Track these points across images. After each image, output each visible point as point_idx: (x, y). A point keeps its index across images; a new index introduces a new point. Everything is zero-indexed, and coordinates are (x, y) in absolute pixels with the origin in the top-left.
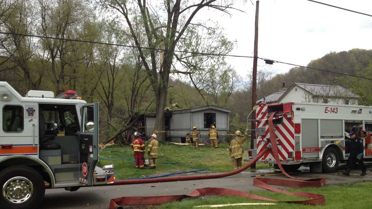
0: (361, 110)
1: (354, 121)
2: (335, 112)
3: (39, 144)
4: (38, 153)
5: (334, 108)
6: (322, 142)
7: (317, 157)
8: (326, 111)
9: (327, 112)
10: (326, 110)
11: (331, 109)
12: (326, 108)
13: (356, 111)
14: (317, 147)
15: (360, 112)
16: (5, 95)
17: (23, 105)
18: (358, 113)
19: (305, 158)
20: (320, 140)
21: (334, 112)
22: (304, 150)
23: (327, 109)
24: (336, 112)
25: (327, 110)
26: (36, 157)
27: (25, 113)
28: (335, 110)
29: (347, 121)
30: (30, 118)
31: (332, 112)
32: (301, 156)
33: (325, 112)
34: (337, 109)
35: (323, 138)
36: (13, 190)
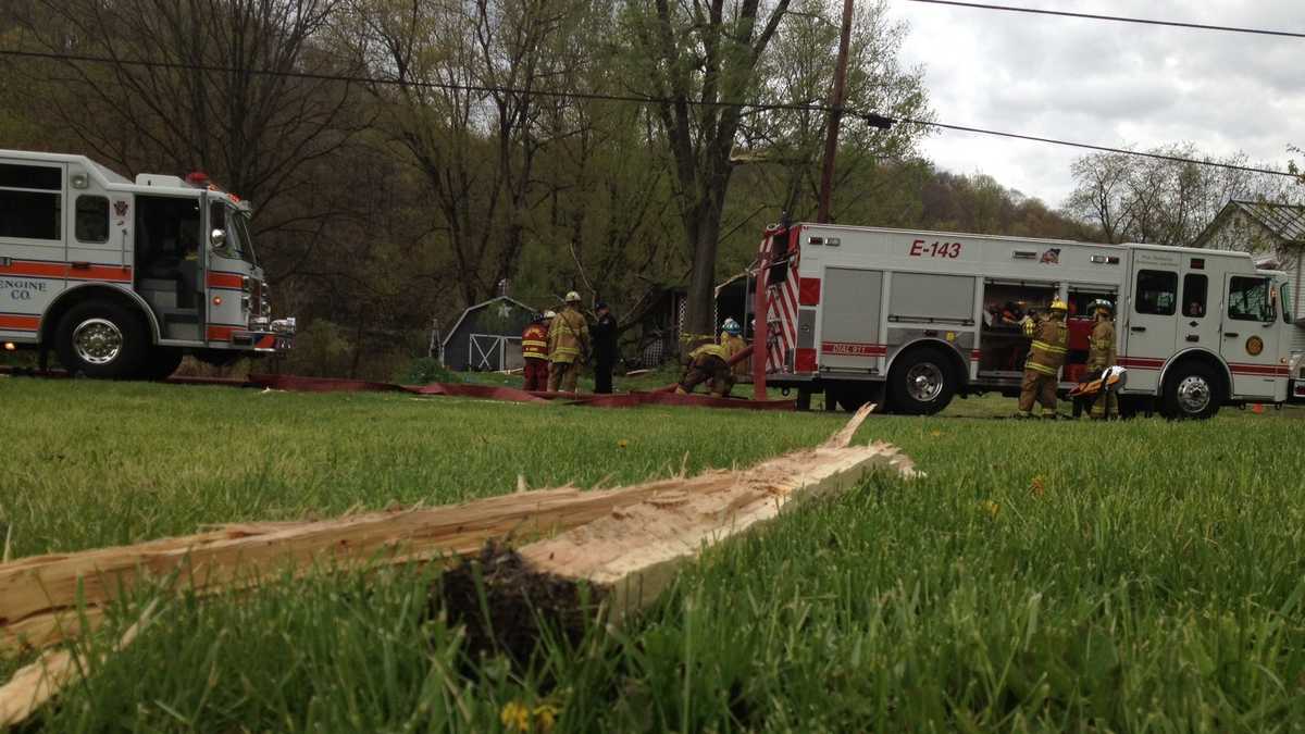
0: (1058, 251)
1: (1023, 282)
2: (947, 255)
3: (135, 266)
4: (132, 281)
5: (947, 245)
6: (890, 331)
7: (870, 370)
8: (916, 251)
9: (919, 254)
10: (914, 247)
11: (936, 245)
12: (917, 242)
13: (1034, 254)
14: (874, 342)
15: (1049, 257)
16: (80, 178)
17: (109, 196)
18: (1042, 261)
19: (828, 368)
20: (886, 325)
21: (944, 254)
22: (827, 348)
23: (918, 245)
24: (954, 254)
25: (920, 248)
26: (128, 288)
27: (112, 211)
28: (951, 250)
29: (992, 280)
30: (121, 218)
31: (936, 254)
32: (817, 362)
33: (912, 254)
34: (956, 247)
35: (897, 321)
36: (89, 340)
